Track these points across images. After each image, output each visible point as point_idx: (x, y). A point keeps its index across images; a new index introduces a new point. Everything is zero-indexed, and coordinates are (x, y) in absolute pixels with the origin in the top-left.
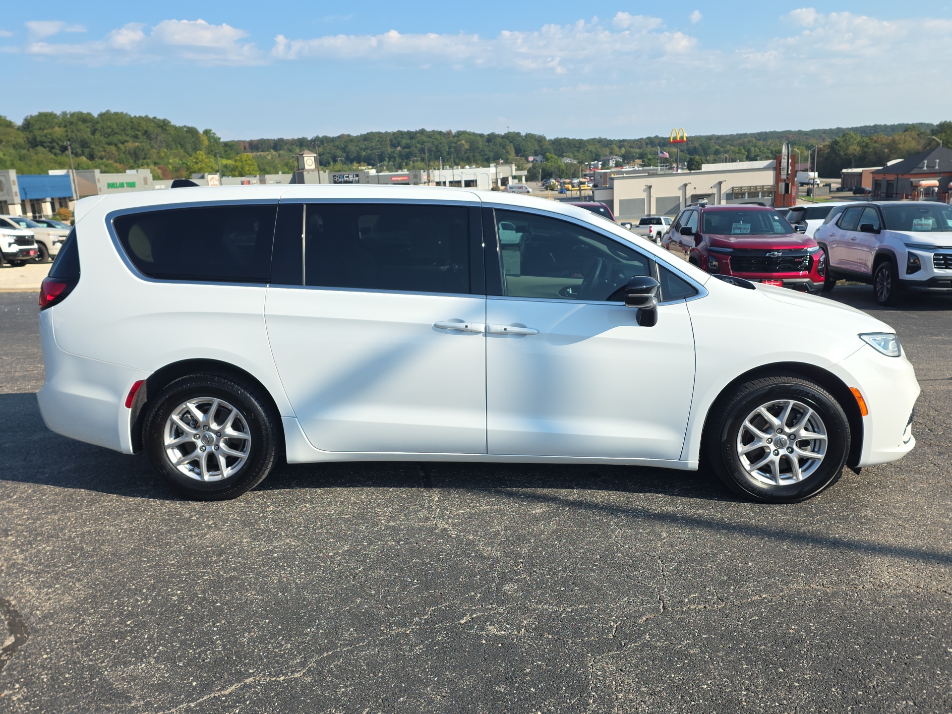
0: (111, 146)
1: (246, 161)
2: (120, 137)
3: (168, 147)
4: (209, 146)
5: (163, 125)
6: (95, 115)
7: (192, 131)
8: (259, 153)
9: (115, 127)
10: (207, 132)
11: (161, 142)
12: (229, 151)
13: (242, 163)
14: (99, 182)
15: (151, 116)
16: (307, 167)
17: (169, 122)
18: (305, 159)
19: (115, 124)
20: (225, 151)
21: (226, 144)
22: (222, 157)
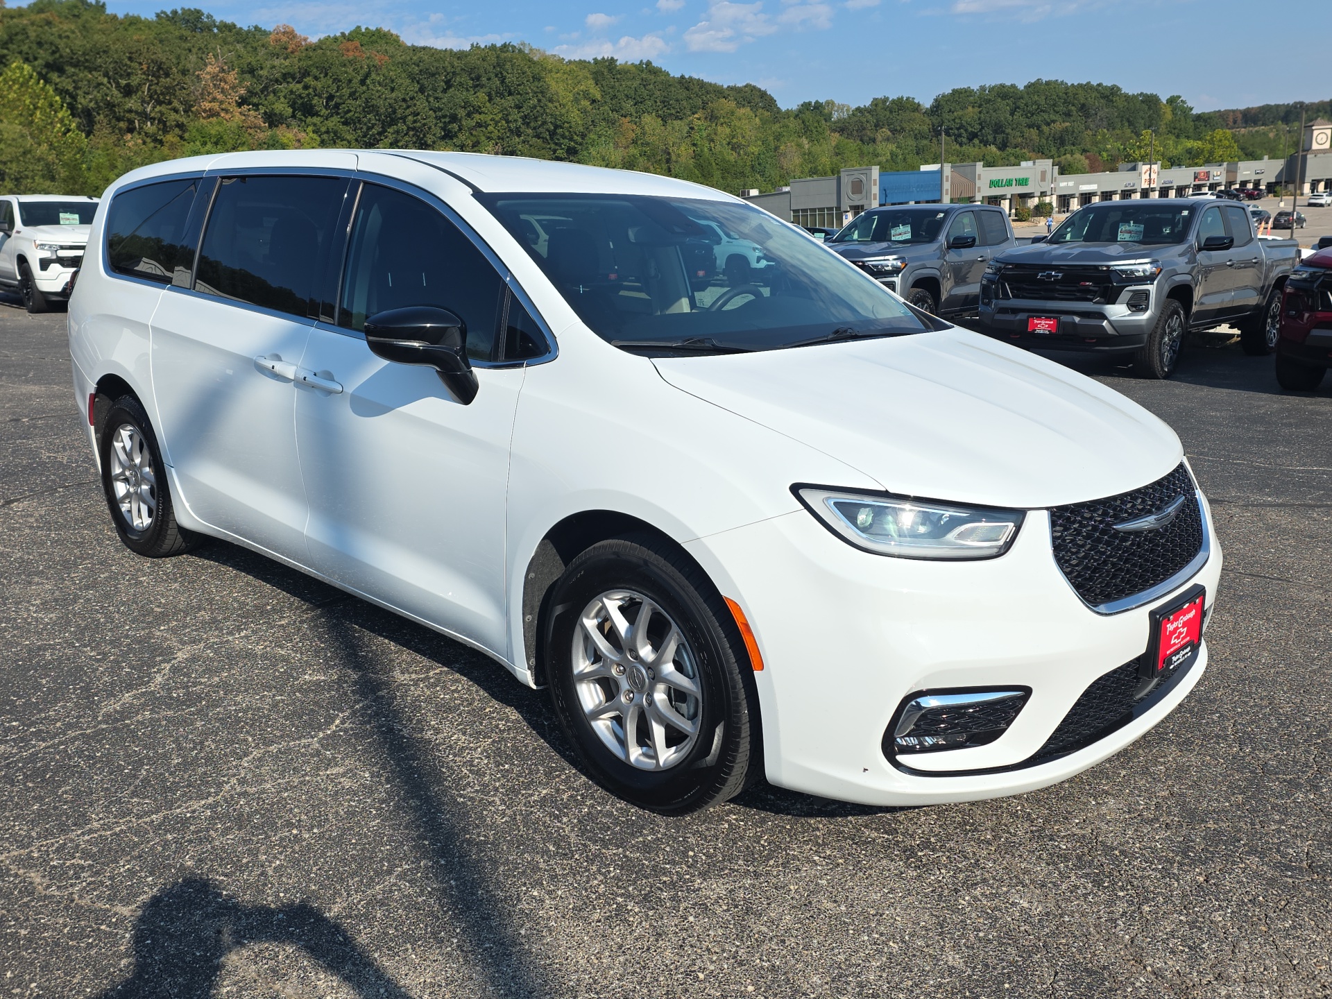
0: (1032, 129)
1: (1221, 141)
2: (1046, 116)
3: (1111, 126)
4: (1172, 122)
5: (1110, 94)
6: (1021, 87)
7: (1150, 101)
8: (1256, 129)
9: (1043, 102)
10: (1172, 100)
11: (1101, 119)
12: (1203, 128)
13: (1214, 144)
14: (979, 179)
15: (1094, 83)
16: (1315, 146)
17: (1119, 89)
18: (1315, 133)
19: (1044, 97)
20: (1196, 128)
21: (1199, 117)
22: (1188, 137)
